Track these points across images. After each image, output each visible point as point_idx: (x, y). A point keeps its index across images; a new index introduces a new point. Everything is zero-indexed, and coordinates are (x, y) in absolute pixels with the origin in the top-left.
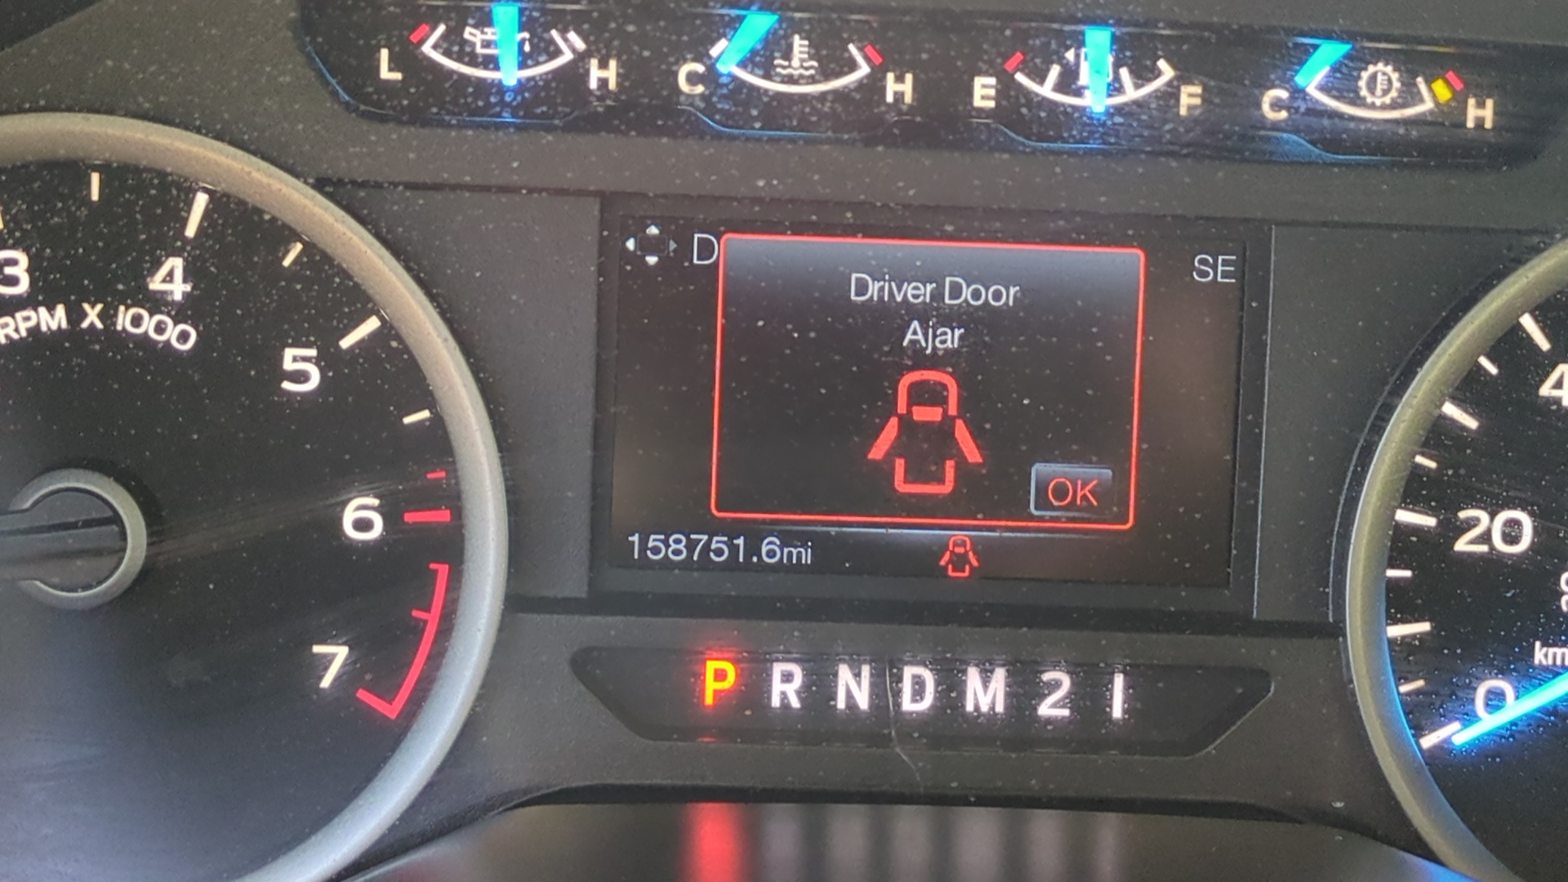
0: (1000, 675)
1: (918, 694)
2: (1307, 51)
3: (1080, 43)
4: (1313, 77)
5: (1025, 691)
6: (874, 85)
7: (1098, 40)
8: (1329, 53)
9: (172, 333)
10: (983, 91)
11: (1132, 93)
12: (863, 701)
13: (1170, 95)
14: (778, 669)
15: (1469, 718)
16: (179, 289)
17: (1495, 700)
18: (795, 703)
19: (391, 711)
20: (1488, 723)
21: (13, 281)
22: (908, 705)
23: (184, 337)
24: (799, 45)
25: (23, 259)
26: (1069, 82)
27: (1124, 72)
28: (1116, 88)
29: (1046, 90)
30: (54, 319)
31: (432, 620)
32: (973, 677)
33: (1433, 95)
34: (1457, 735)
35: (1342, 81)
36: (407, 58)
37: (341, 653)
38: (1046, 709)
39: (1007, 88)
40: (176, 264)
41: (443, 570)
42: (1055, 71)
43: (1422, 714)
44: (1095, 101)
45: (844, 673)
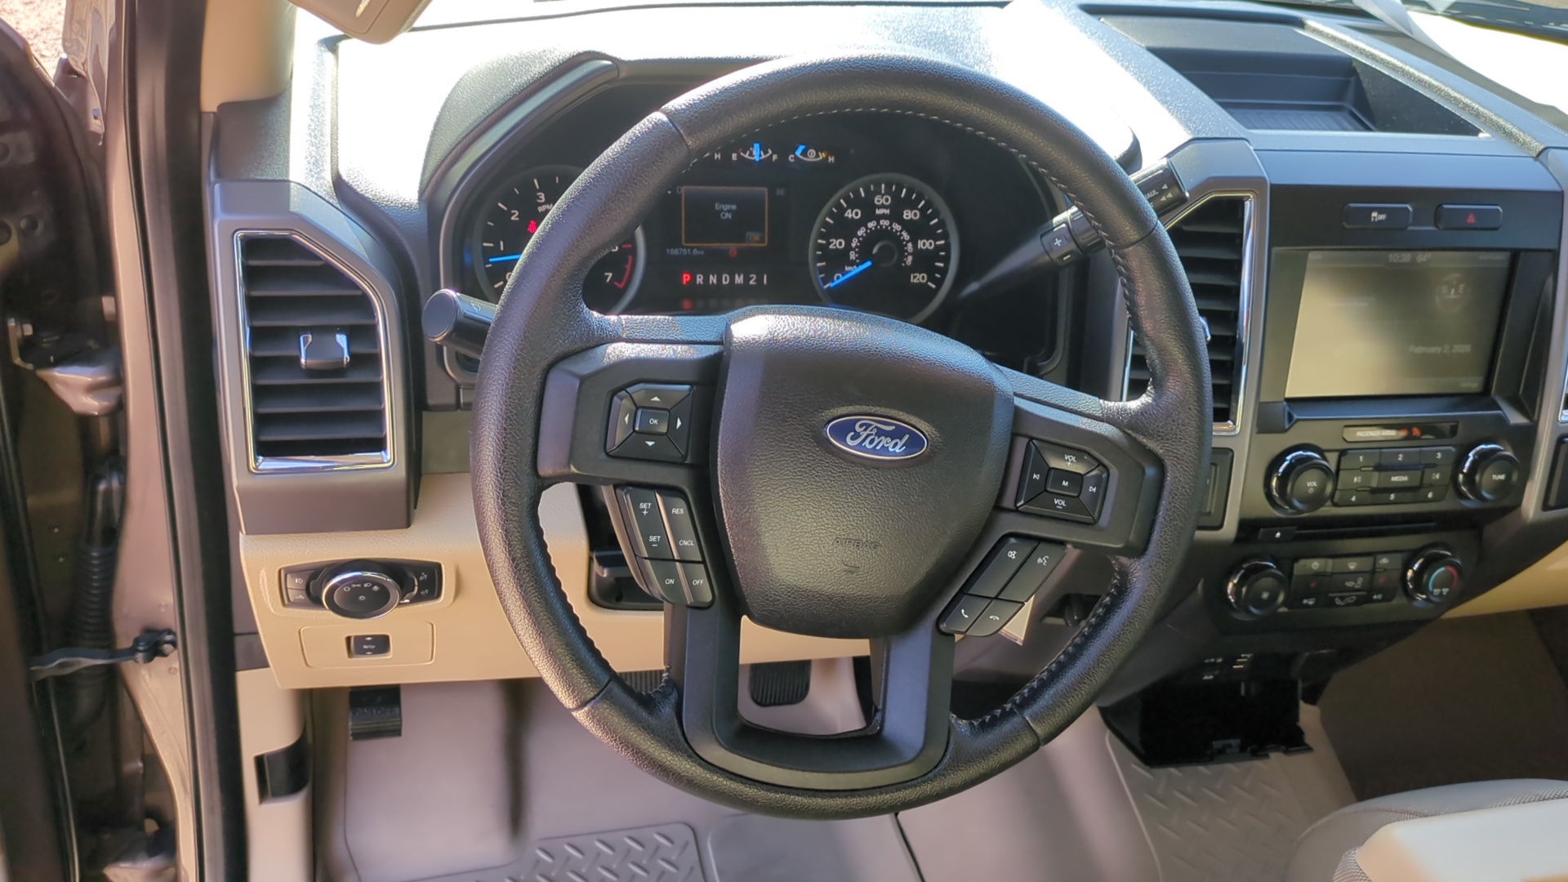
0: (742, 276)
1: (726, 280)
2: (797, 148)
3: (753, 146)
4: (798, 153)
5: (747, 279)
6: (713, 156)
7: (757, 146)
8: (801, 148)
10: (734, 156)
11: (763, 157)
12: (715, 282)
13: (771, 156)
14: (698, 276)
15: (833, 281)
17: (838, 278)
18: (702, 283)
19: (621, 286)
20: (837, 282)
21: (541, 199)
22: (724, 282)
25: (543, 195)
26: (751, 155)
27: (762, 153)
28: (760, 155)
29: (747, 156)
31: (628, 267)
32: (737, 276)
33: (822, 156)
34: (831, 285)
35: (804, 153)
37: (610, 275)
38: (751, 282)
39: (739, 156)
41: (630, 257)
42: (748, 153)
43: (825, 281)
44: (757, 158)
45: (711, 276)
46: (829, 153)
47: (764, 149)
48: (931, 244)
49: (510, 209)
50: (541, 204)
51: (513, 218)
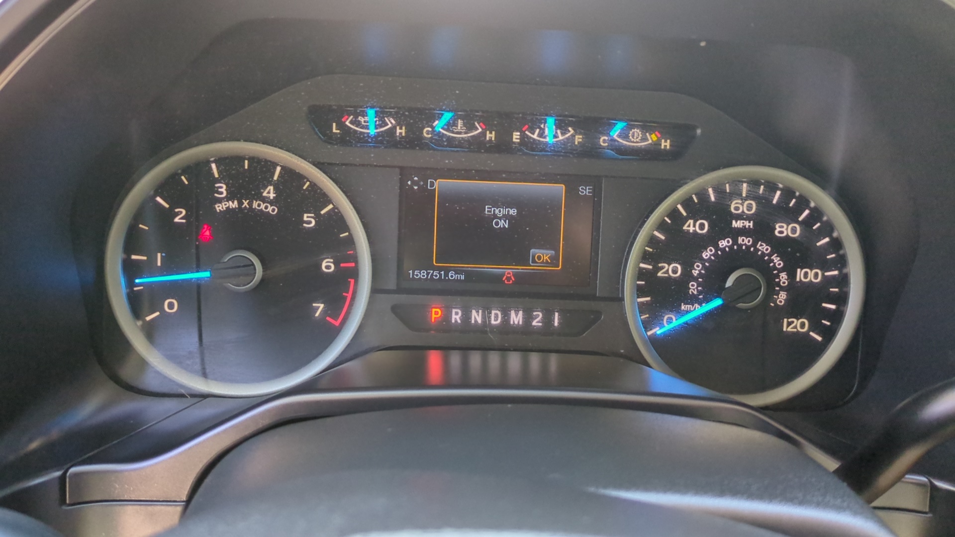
0: (521, 313)
1: (496, 319)
2: (615, 124)
3: (545, 123)
4: (615, 133)
5: (528, 318)
6: (483, 134)
7: (551, 121)
8: (620, 126)
9: (270, 209)
10: (516, 136)
11: (561, 138)
12: (479, 320)
13: (572, 138)
14: (454, 311)
15: (662, 326)
16: (272, 196)
17: (670, 321)
18: (459, 321)
19: (337, 323)
20: (667, 327)
21: (221, 193)
22: (493, 322)
23: (273, 210)
24: (460, 122)
25: (224, 186)
26: (541, 135)
27: (559, 131)
28: (555, 136)
29: (535, 136)
30: (234, 205)
31: (349, 296)
32: (513, 313)
33: (652, 138)
34: (658, 331)
35: (624, 135)
36: (341, 126)
37: (322, 306)
38: (534, 323)
39: (523, 136)
40: (271, 188)
41: (352, 281)
42: (537, 131)
43: (647, 325)
44: (550, 140)
45: (474, 312)
46: (664, 135)
47: (561, 125)
48: (816, 275)
49: (172, 207)
50: (220, 201)
51: (177, 220)
